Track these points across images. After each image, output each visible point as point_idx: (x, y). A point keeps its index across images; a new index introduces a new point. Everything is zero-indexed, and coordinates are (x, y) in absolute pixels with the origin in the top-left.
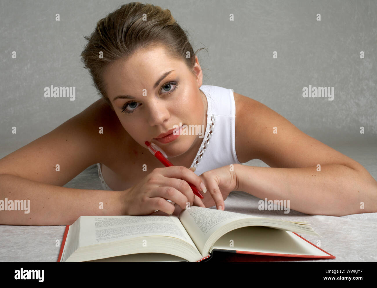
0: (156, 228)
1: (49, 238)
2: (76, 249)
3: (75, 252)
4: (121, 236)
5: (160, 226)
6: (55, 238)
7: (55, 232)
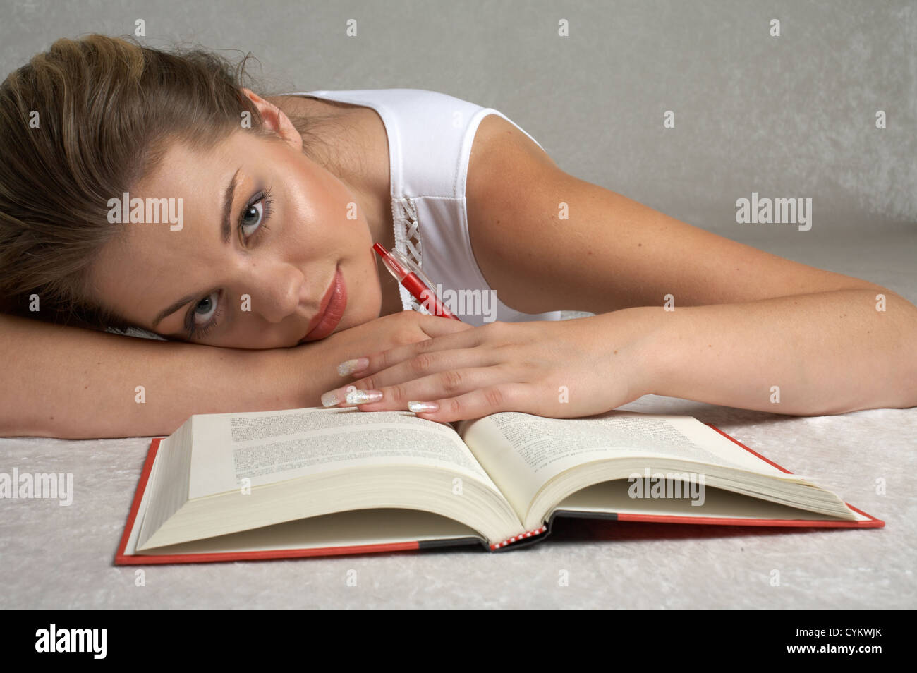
0: (398, 444)
1: (102, 472)
2: (182, 505)
3: (178, 513)
4: (303, 464)
5: (409, 437)
6: (120, 472)
7: (117, 455)
